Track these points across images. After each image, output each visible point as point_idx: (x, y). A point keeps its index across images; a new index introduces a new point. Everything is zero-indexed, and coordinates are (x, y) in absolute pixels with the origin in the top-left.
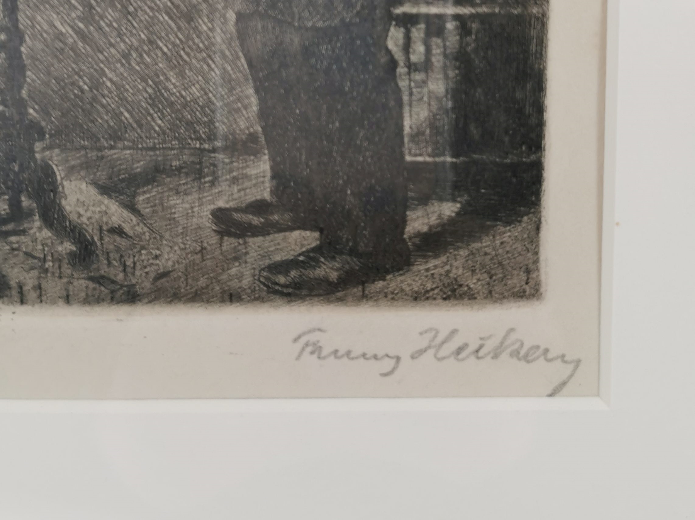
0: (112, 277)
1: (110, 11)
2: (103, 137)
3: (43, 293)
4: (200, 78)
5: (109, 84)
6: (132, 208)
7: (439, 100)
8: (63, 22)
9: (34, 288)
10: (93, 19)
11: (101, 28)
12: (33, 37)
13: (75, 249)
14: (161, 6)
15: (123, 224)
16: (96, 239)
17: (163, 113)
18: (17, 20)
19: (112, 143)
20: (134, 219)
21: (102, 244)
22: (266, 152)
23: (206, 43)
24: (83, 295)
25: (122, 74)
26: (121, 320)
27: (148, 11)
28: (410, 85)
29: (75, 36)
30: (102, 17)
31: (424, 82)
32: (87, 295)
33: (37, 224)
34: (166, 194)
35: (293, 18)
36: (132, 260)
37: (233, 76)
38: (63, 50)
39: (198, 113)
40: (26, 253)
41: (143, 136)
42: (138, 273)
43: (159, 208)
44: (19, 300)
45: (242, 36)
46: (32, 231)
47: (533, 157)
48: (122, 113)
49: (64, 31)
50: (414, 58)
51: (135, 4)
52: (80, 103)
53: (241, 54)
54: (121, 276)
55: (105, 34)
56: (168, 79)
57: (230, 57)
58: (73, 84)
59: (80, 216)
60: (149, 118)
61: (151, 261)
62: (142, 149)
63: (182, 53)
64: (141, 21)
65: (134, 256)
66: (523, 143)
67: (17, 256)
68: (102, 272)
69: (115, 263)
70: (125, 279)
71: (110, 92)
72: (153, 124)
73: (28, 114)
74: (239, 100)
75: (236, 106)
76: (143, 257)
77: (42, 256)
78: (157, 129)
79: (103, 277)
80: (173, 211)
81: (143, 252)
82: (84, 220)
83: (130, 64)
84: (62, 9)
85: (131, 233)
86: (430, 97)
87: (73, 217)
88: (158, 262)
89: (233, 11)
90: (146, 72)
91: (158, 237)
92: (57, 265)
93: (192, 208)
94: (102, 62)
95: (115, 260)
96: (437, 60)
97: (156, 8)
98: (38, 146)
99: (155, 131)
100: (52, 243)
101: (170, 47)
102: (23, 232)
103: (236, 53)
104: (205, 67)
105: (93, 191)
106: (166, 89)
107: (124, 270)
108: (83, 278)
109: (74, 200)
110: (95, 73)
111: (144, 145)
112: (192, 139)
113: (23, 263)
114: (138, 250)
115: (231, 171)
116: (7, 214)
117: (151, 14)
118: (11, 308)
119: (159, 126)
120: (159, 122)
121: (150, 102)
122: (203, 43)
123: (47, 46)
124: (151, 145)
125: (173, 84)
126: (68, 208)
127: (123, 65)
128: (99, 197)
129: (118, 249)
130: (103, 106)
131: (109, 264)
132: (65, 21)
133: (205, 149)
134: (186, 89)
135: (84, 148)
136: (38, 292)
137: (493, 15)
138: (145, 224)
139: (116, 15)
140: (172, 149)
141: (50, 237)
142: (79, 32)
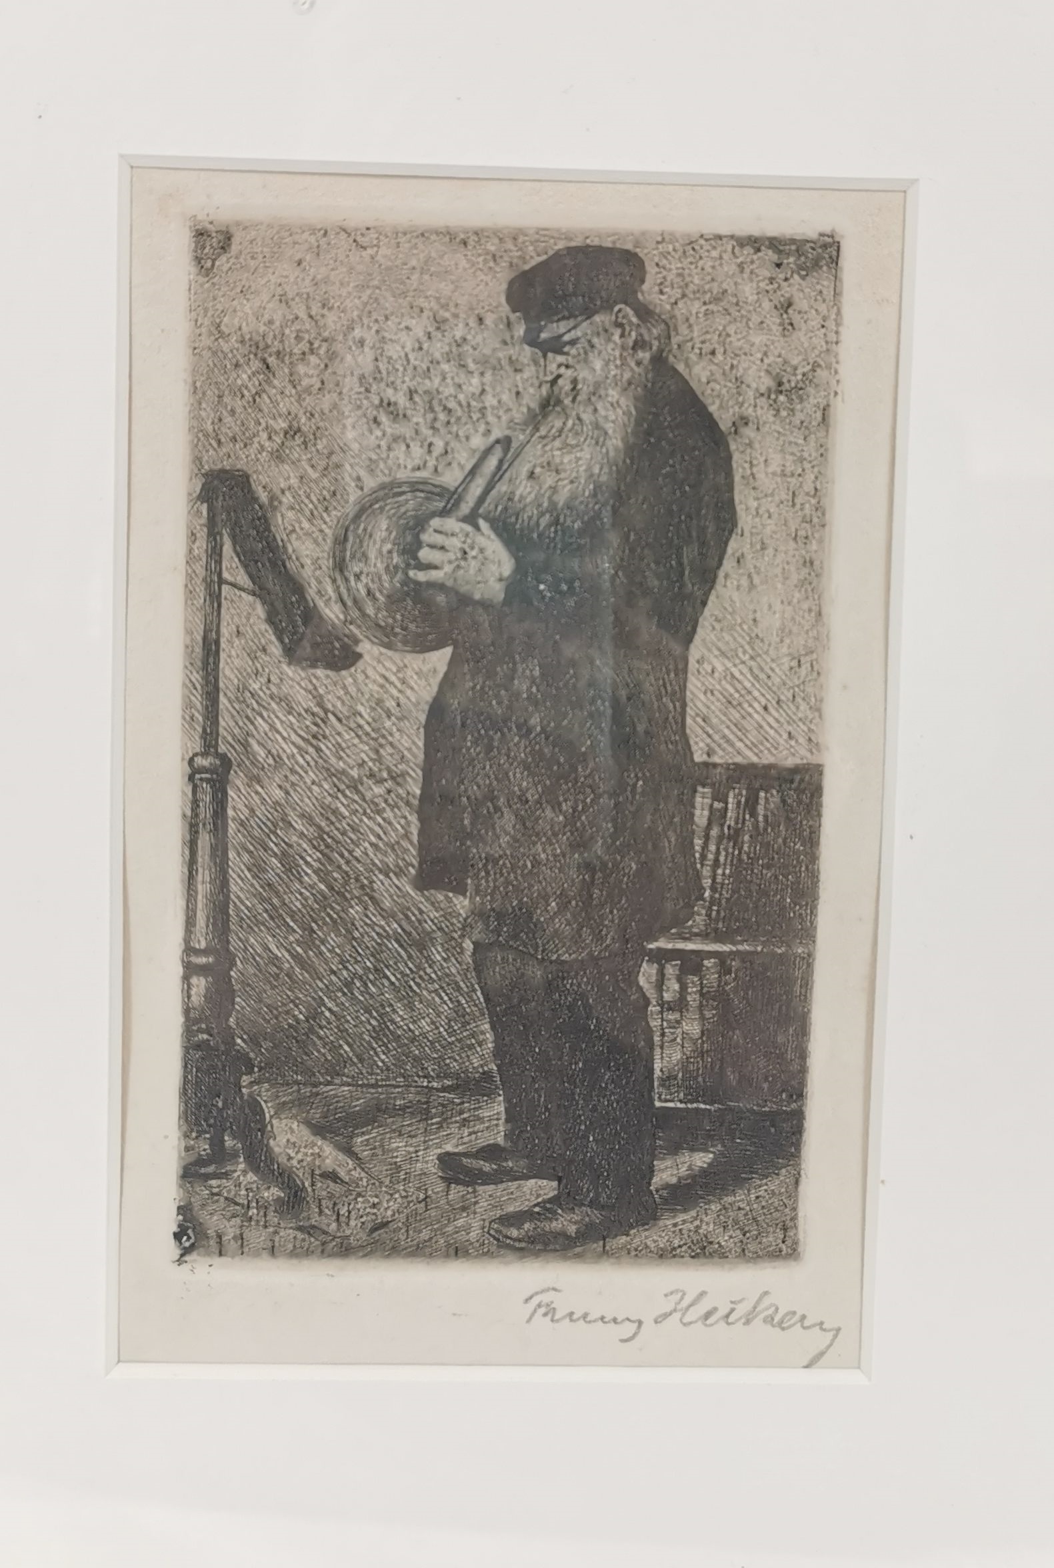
0: (325, 1228)
1: (333, 935)
2: (319, 1072)
3: (245, 1243)
4: (431, 1011)
5: (327, 1014)
6: (349, 1151)
7: (695, 1042)
8: (280, 945)
9: (234, 1238)
10: (313, 943)
11: (321, 953)
12: (245, 961)
13: (283, 1195)
14: (391, 932)
15: (338, 1169)
16: (307, 1184)
17: (387, 1047)
18: (228, 942)
19: (329, 1078)
20: (350, 1162)
21: (314, 1190)
22: (501, 1092)
23: (439, 973)
24: (290, 1246)
25: (343, 1004)
26: (332, 1276)
27: (376, 937)
28: (662, 1025)
29: (291, 961)
30: (323, 942)
31: (678, 1022)
32: (294, 1246)
33: (242, 1166)
34: (388, 1136)
35: (536, 951)
36: (346, 1208)
37: (468, 1010)
38: (278, 975)
39: (426, 1048)
40: (226, 1199)
41: (364, 1071)
42: (353, 1223)
43: (379, 1151)
44: (217, 1251)
45: (479, 968)
46: (236, 1175)
47: (794, 1106)
48: (341, 1046)
49: (280, 955)
50: (667, 996)
51: (361, 930)
52: (295, 1034)
53: (476, 986)
54: (334, 1226)
55: (326, 962)
56: (394, 1011)
57: (466, 989)
58: (287, 1013)
59: (290, 1158)
60: (372, 1053)
61: (368, 1210)
62: (361, 1086)
63: (412, 983)
64: (367, 947)
65: (349, 1204)
66: (783, 1091)
67: (217, 1201)
68: (313, 1222)
69: (327, 1211)
70: (338, 1230)
71: (329, 1023)
72: (376, 1059)
73: (235, 1044)
74: (473, 1036)
75: (469, 1042)
76: (359, 1206)
77: (246, 1202)
78: (380, 1064)
79: (313, 1227)
80: (395, 1154)
81: (360, 1199)
82: (294, 1162)
83: (352, 994)
84: (278, 931)
85: (347, 1179)
86: (683, 1038)
87: (283, 1159)
88: (375, 1211)
89: (470, 939)
90: (371, 1002)
91: (377, 1184)
92: (262, 1213)
93: (417, 1152)
94: (321, 990)
95: (327, 1207)
96: (693, 999)
97: (384, 934)
98: (245, 1080)
99: (378, 1066)
100: (258, 1188)
101: (399, 976)
102: (226, 1175)
103: (473, 985)
104: (437, 999)
105: (305, 1133)
106: (393, 1021)
107: (338, 1220)
108: (291, 1228)
109: (285, 1140)
110: (313, 1002)
111: (366, 1082)
112: (419, 1076)
113: (224, 1210)
114: (353, 1197)
115: (461, 1113)
116: (207, 1154)
117: (379, 941)
118: (209, 1260)
119: (383, 1061)
120: (383, 1057)
121: (374, 1035)
122: (435, 972)
123: (260, 971)
124: (373, 1081)
125: (400, 1016)
126: (277, 1150)
127: (344, 994)
128: (312, 1138)
129: (331, 1196)
130: (320, 1038)
131: (321, 1212)
132: (282, 944)
133: (432, 1088)
134: (414, 1022)
135: (298, 1083)
136: (239, 1242)
137: (755, 953)
138: (363, 1169)
139: (339, 940)
140: (396, 1087)
141: (255, 1181)
142: (296, 957)
